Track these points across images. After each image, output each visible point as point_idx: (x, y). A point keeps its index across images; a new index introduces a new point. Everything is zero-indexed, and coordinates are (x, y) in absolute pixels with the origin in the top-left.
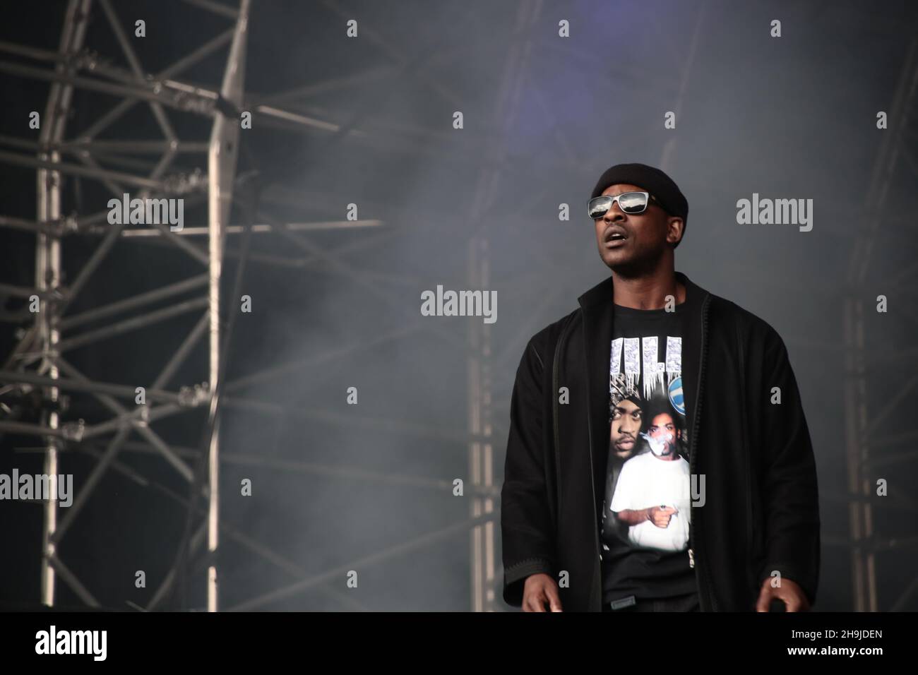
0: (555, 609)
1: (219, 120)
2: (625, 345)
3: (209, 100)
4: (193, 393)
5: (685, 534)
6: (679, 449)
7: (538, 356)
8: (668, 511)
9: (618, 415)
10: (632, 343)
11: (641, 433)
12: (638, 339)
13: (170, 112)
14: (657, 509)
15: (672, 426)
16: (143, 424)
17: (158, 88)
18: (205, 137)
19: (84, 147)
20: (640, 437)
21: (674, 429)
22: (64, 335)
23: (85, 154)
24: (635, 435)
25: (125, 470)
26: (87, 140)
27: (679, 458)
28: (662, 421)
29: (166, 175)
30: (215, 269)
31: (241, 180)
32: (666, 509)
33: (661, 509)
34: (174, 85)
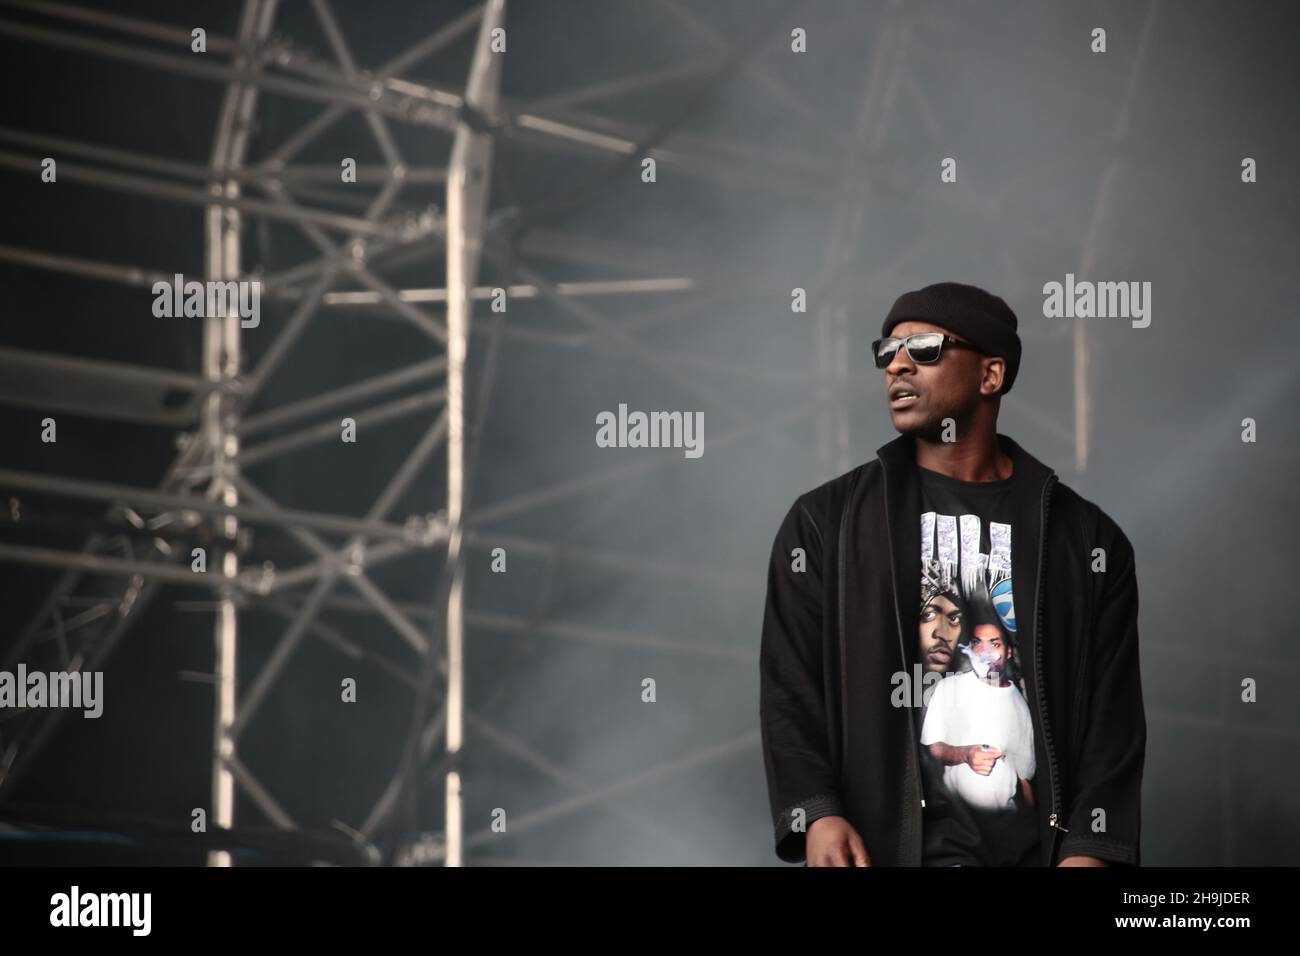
0: (861, 863)
1: (463, 137)
2: (939, 523)
3: (448, 107)
4: (425, 527)
5: (1011, 786)
6: (1009, 672)
7: (814, 523)
8: (993, 753)
9: (932, 615)
10: (946, 522)
11: (960, 645)
12: (954, 518)
13: (394, 124)
14: (977, 748)
15: (1000, 642)
16: (354, 571)
17: (377, 91)
18: (443, 160)
19: (273, 175)
20: (958, 650)
21: (1002, 647)
22: (245, 443)
23: (274, 186)
24: (952, 645)
25: (330, 635)
26: (275, 164)
27: (1009, 684)
28: (988, 633)
29: (388, 215)
30: (457, 348)
31: (495, 222)
32: (990, 750)
33: (984, 750)
34: (399, 85)
